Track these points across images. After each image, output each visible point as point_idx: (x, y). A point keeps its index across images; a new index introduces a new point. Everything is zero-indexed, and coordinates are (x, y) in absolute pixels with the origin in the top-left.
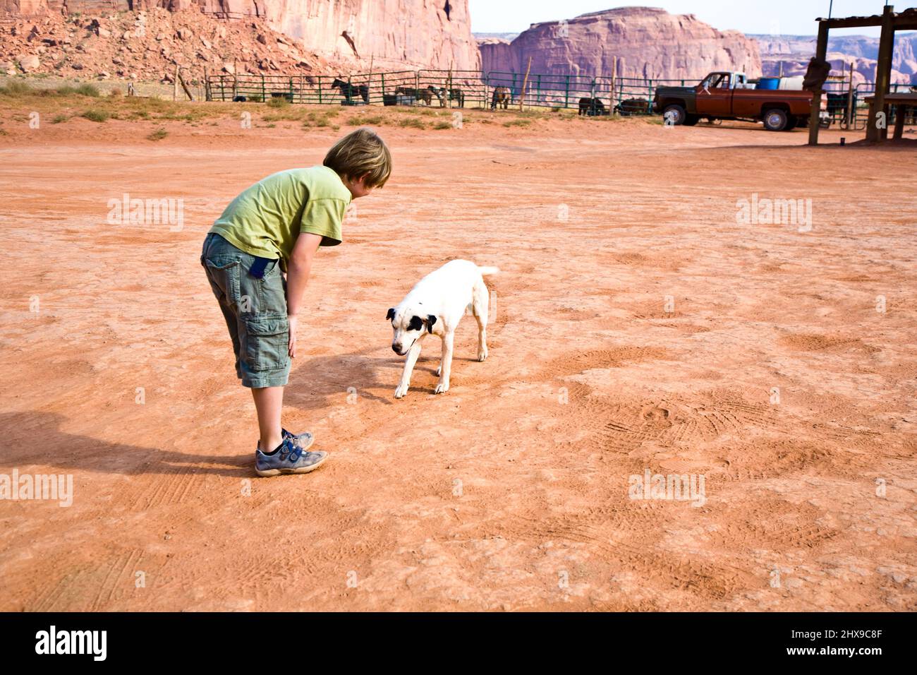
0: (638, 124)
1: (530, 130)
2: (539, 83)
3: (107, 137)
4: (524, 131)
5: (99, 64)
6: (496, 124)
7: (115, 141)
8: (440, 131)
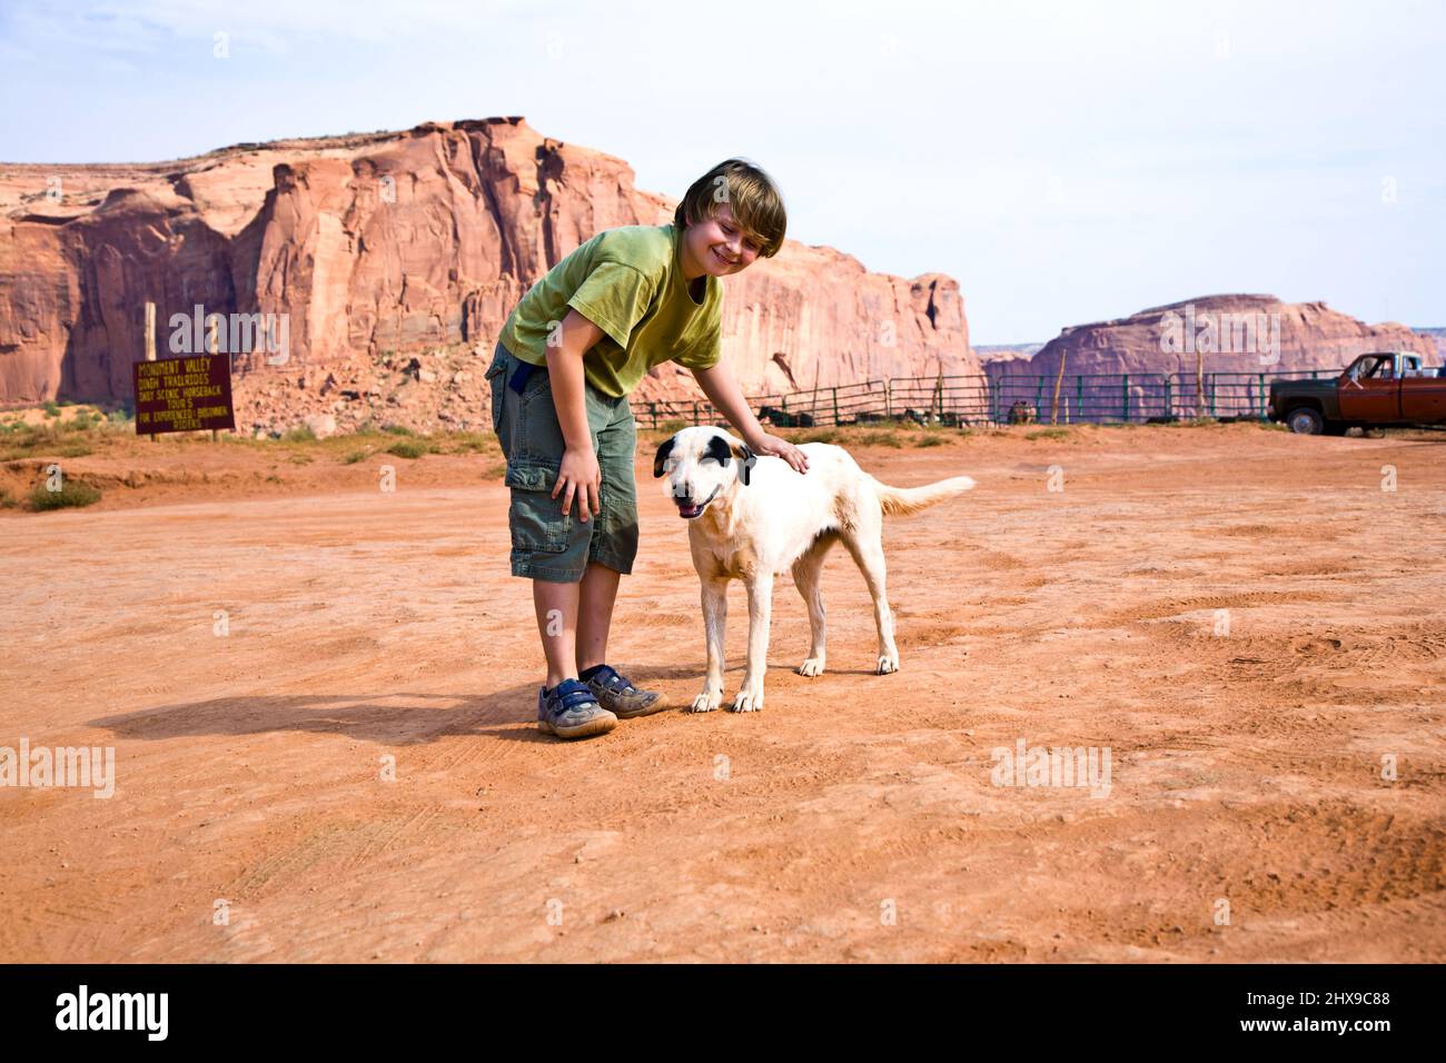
0: (1244, 430)
1: (1070, 442)
2: (1080, 388)
3: (423, 479)
4: (1059, 445)
5: (419, 421)
6: (1014, 437)
7: (434, 482)
8: (926, 449)
